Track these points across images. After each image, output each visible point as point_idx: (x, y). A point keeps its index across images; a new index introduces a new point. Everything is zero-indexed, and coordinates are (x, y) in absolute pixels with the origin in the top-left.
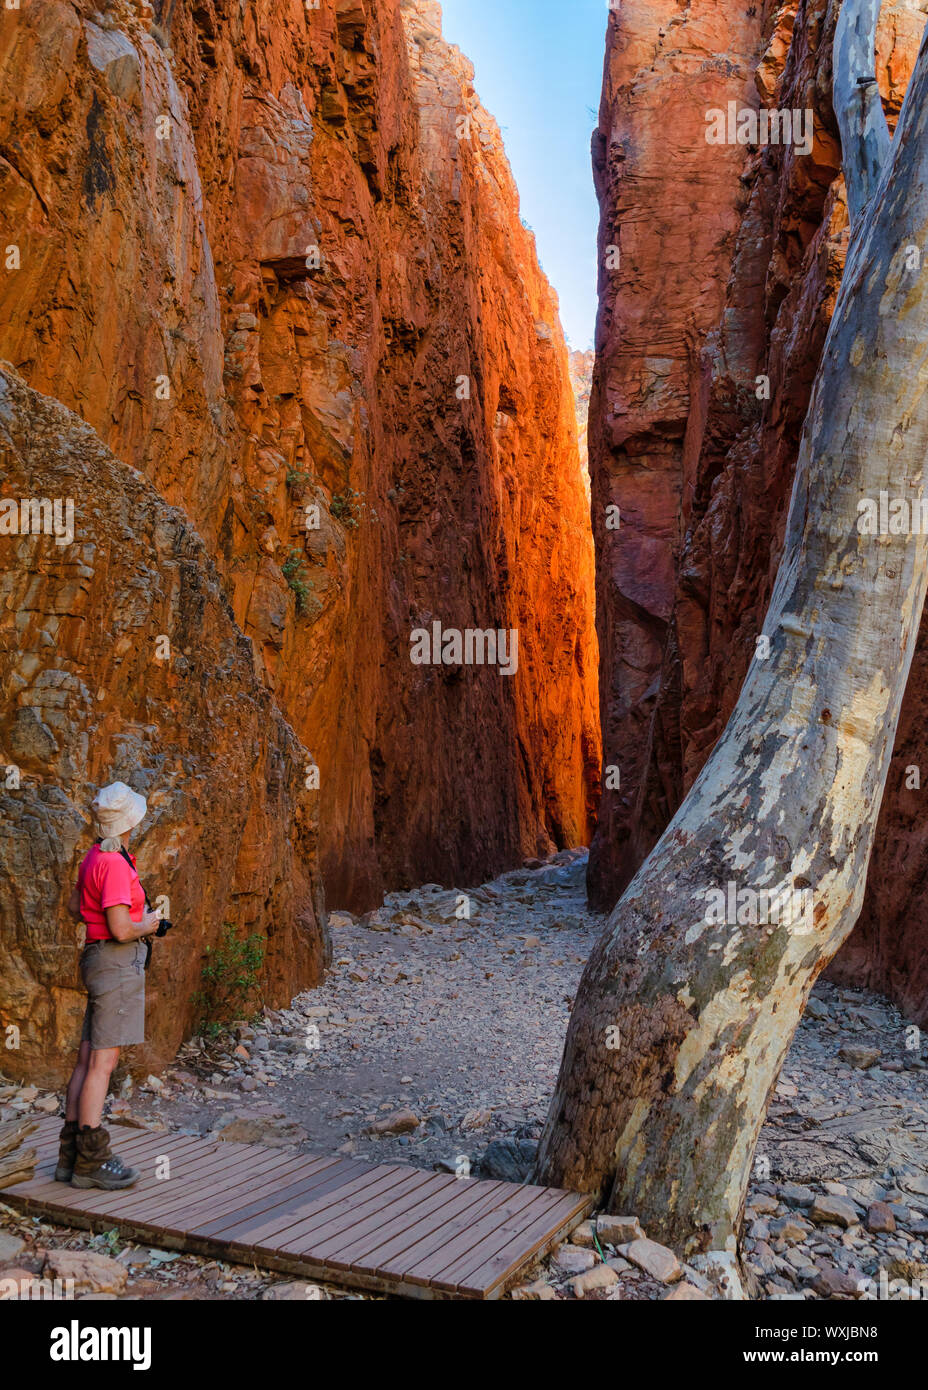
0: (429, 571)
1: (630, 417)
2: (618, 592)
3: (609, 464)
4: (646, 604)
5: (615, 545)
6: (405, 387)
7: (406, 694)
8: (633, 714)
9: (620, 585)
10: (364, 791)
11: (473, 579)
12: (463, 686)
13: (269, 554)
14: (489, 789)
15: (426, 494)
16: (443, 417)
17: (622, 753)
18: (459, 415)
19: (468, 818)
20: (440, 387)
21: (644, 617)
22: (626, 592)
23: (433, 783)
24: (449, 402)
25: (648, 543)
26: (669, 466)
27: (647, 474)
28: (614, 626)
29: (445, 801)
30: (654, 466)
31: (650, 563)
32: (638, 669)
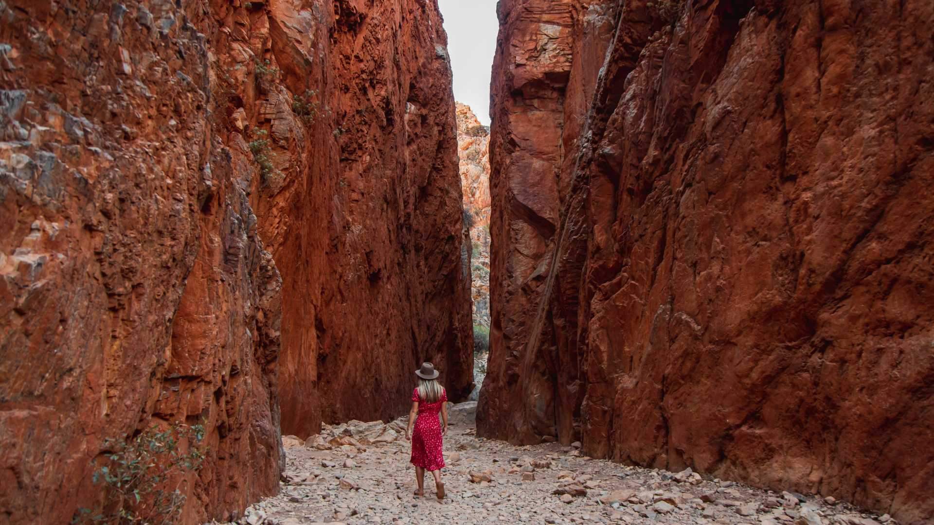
0: (360, 197)
1: (528, 68)
2: (514, 198)
3: (509, 104)
4: (535, 208)
5: (512, 163)
6: (347, 58)
7: (342, 282)
8: (523, 289)
9: (515, 192)
10: (311, 345)
11: (389, 211)
12: (381, 283)
13: (237, 130)
14: (394, 358)
15: (360, 141)
16: (374, 88)
17: (514, 318)
18: (385, 88)
19: (380, 376)
20: (372, 64)
21: (533, 218)
22: (520, 198)
23: (358, 349)
24: (378, 77)
25: (537, 164)
26: (554, 108)
27: (538, 113)
28: (509, 225)
29: (367, 363)
30: (543, 107)
31: (538, 178)
32: (527, 256)
